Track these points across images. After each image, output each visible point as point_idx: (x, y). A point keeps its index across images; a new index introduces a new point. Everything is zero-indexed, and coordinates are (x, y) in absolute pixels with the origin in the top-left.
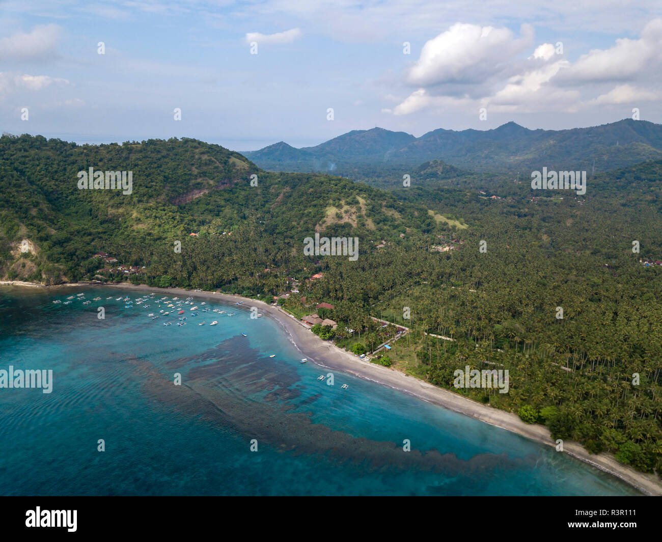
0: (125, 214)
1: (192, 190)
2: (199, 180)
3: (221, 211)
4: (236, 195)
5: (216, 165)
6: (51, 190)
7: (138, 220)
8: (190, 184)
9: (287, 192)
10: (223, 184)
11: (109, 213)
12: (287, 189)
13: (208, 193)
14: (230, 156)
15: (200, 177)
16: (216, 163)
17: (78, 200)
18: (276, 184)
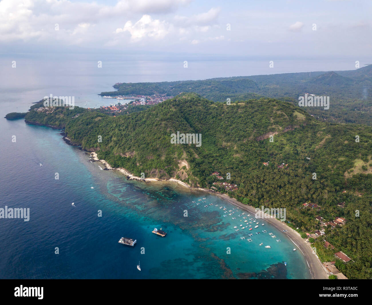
0: (231, 146)
1: (269, 132)
2: (274, 126)
3: (284, 148)
4: (294, 136)
5: (285, 117)
6: (199, 129)
7: (237, 152)
8: (268, 129)
9: (328, 138)
10: (287, 128)
11: (223, 144)
12: (329, 136)
13: (278, 134)
14: (295, 111)
15: (275, 124)
16: (285, 116)
17: (210, 135)
18: (322, 131)
